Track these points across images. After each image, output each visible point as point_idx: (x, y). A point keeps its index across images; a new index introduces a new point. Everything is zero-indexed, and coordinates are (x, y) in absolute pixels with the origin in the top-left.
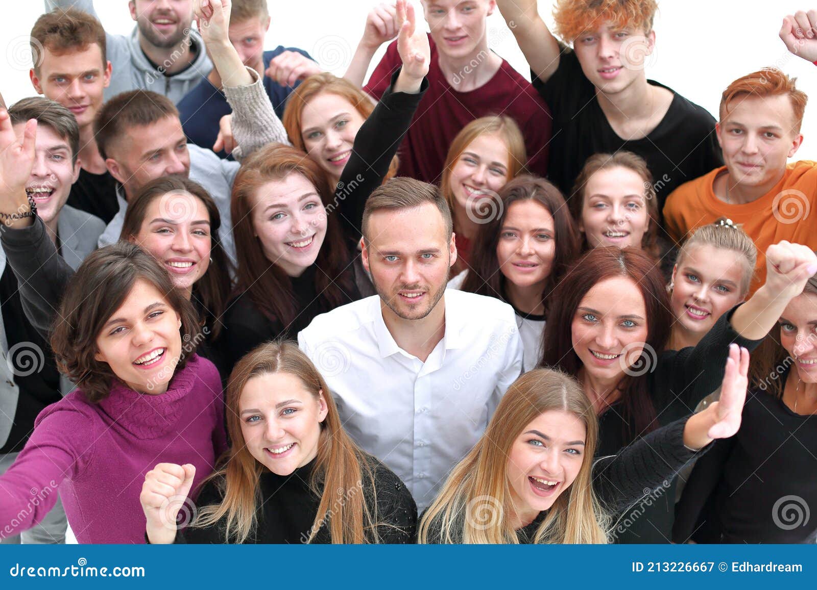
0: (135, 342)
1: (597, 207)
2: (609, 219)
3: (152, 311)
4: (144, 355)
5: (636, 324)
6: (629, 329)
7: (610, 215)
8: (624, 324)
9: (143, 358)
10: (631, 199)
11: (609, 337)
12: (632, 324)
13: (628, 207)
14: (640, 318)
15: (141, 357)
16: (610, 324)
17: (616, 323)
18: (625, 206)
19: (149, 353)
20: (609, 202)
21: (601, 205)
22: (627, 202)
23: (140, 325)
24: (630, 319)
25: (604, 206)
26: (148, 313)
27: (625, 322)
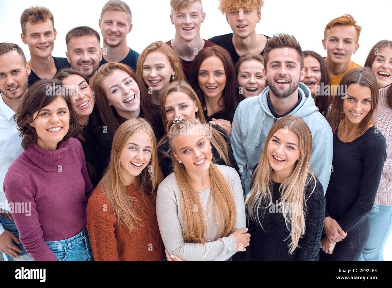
0: (51, 121)
1: (244, 77)
2: (249, 82)
3: (61, 110)
4: (53, 128)
5: (221, 74)
6: (219, 76)
7: (249, 81)
8: (217, 74)
9: (52, 129)
10: (259, 74)
11: (213, 79)
12: (220, 74)
13: (257, 77)
14: (222, 71)
15: (51, 128)
16: (212, 74)
17: (214, 74)
18: (256, 77)
19: (55, 128)
20: (249, 75)
21: (246, 76)
22: (257, 75)
23: (55, 115)
24: (219, 72)
25: (247, 77)
26: (59, 111)
27: (217, 73)
